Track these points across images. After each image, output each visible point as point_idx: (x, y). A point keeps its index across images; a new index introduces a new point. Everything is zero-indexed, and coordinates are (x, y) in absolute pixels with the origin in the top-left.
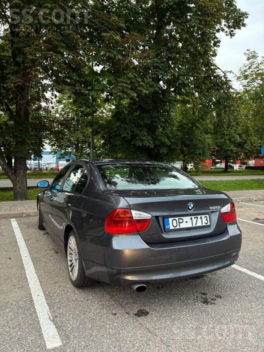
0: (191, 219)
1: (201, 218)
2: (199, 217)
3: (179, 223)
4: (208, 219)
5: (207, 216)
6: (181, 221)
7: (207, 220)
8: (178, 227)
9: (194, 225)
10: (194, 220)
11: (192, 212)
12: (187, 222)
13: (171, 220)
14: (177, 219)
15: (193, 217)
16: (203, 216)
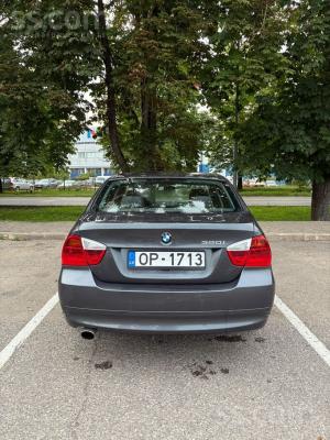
0: (172, 255)
1: (190, 255)
2: (186, 254)
3: (151, 259)
4: (203, 259)
5: (202, 254)
6: (154, 257)
7: (200, 259)
8: (148, 265)
9: (176, 265)
10: (177, 258)
11: (167, 246)
12: (164, 259)
13: (138, 254)
14: (148, 253)
15: (175, 254)
16: (194, 254)
